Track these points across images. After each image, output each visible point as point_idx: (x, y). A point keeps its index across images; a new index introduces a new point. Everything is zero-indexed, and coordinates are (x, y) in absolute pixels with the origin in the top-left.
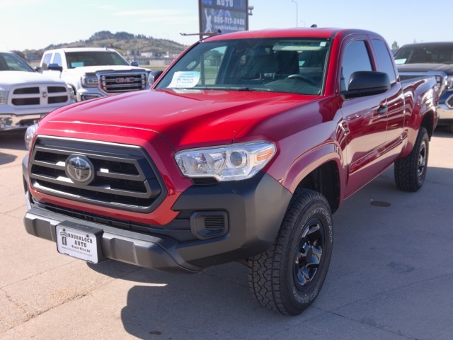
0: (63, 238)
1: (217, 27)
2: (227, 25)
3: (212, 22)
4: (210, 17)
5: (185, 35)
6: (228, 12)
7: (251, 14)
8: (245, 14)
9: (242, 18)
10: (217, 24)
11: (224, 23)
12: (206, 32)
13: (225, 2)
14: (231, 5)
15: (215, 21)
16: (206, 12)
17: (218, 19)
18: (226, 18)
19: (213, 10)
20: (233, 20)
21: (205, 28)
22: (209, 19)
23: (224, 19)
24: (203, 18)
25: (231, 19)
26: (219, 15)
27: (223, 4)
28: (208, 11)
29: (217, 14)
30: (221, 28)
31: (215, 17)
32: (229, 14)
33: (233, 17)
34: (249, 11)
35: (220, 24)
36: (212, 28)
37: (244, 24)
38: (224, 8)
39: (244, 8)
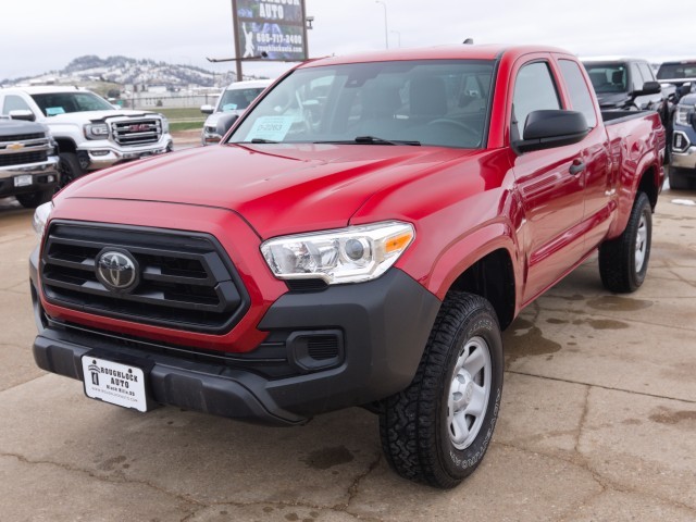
0: (93, 374)
1: (261, 49)
2: (276, 44)
3: (255, 42)
4: (251, 33)
5: (215, 61)
6: (276, 26)
7: (311, 28)
8: (301, 29)
9: (298, 34)
10: (262, 44)
11: (271, 43)
12: (245, 56)
13: (272, 12)
14: (281, 17)
15: (259, 40)
16: (244, 27)
17: (263, 37)
18: (274, 35)
19: (254, 24)
20: (284, 37)
21: (244, 50)
22: (249, 37)
23: (271, 36)
24: (240, 37)
25: (281, 36)
26: (264, 31)
27: (269, 16)
28: (247, 25)
29: (261, 29)
30: (267, 49)
31: (258, 35)
32: (279, 29)
33: (285, 33)
34: (308, 23)
35: (267, 44)
36: (255, 51)
37: (300, 42)
38: (271, 22)
39: (300, 20)
